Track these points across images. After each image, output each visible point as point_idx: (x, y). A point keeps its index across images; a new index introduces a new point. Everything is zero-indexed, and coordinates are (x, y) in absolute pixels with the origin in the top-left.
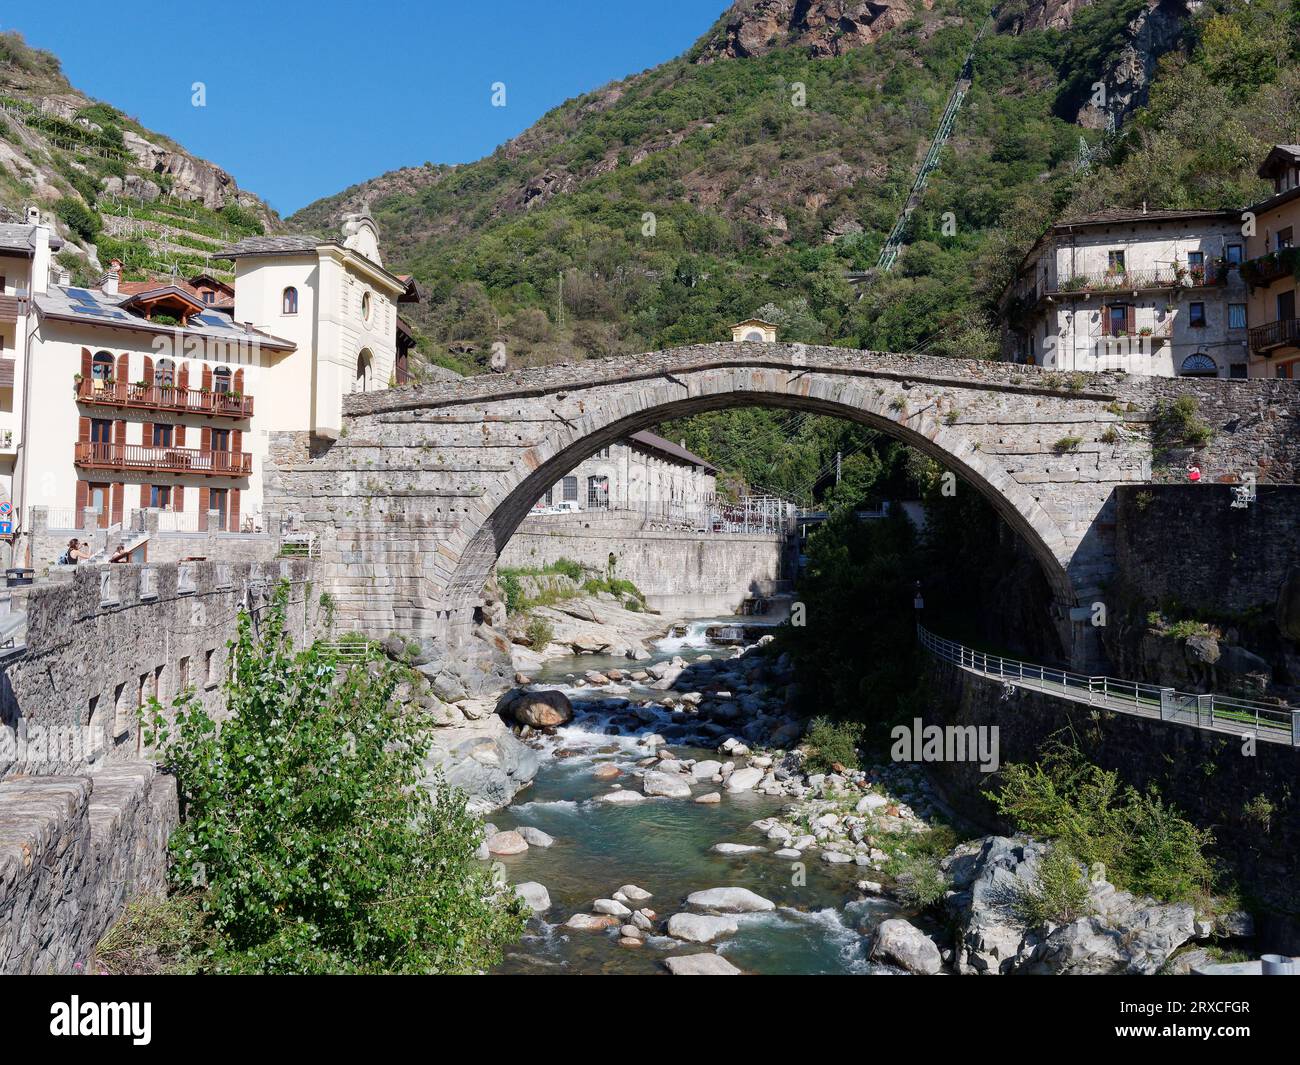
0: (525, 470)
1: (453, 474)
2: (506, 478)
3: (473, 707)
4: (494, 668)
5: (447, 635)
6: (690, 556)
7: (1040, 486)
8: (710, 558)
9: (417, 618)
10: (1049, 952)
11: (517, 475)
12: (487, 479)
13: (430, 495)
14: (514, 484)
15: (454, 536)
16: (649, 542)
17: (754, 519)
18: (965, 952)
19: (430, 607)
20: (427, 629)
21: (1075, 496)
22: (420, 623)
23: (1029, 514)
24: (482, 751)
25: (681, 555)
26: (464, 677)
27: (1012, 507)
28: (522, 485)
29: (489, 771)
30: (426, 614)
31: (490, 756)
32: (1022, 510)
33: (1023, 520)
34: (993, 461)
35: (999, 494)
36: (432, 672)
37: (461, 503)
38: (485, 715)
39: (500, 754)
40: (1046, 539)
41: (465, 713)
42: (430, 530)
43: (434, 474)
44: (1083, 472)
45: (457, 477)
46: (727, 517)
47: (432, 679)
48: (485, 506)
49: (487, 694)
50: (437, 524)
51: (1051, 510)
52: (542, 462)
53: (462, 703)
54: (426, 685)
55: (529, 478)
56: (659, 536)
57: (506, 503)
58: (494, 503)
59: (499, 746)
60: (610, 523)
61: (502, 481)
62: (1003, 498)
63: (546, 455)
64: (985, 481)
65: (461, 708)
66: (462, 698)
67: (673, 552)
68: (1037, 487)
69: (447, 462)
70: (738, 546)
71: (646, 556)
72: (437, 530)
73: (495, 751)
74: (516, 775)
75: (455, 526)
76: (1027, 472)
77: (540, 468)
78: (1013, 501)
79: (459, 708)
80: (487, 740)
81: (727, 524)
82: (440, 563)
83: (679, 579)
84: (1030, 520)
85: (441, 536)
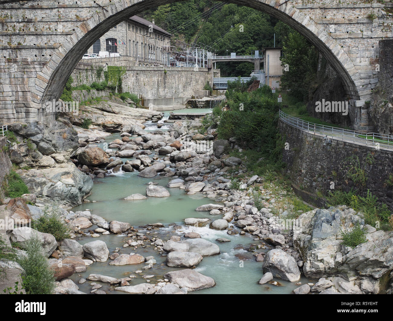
0: (81, 34)
1: (43, 37)
2: (71, 39)
3: (60, 157)
4: (69, 137)
5: (44, 121)
6: (160, 79)
7: (344, 41)
8: (170, 80)
9: (27, 113)
10: (348, 259)
11: (77, 36)
12: (61, 39)
13: (30, 48)
14: (76, 41)
15: (45, 69)
16: (138, 72)
17: (191, 60)
18: (309, 262)
19: (34, 106)
20: (33, 118)
21: (360, 45)
22: (29, 115)
23: (338, 54)
24: (66, 178)
25: (155, 79)
26: (54, 142)
27: (330, 51)
28: (80, 41)
29: (70, 188)
30: (32, 110)
31: (70, 181)
32: (335, 52)
33: (335, 57)
34: (321, 28)
35: (324, 44)
36: (38, 140)
37: (49, 52)
38: (66, 161)
39: (74, 179)
40: (346, 66)
41: (55, 160)
42: (31, 66)
43: (32, 37)
44: (365, 33)
45: (44, 38)
46: (177, 58)
47: (37, 143)
48: (60, 53)
49: (66, 151)
50: (36, 63)
51: (349, 52)
52: (90, 30)
53: (54, 155)
54: (34, 146)
55: (84, 37)
56: (144, 69)
57: (72, 51)
58: (65, 52)
59: (74, 175)
60: (118, 63)
61: (69, 40)
62: (326, 47)
63: (92, 25)
64: (317, 38)
65: (54, 158)
66: (53, 153)
67: (151, 77)
68: (342, 41)
69: (39, 31)
70: (183, 73)
71: (137, 80)
72: (36, 66)
73: (72, 178)
74: (83, 189)
75: (44, 64)
76: (338, 33)
77: (89, 32)
78: (331, 48)
79: (52, 157)
80: (67, 173)
81: (178, 63)
82: (38, 84)
83: (154, 91)
84: (338, 57)
85: (38, 70)
